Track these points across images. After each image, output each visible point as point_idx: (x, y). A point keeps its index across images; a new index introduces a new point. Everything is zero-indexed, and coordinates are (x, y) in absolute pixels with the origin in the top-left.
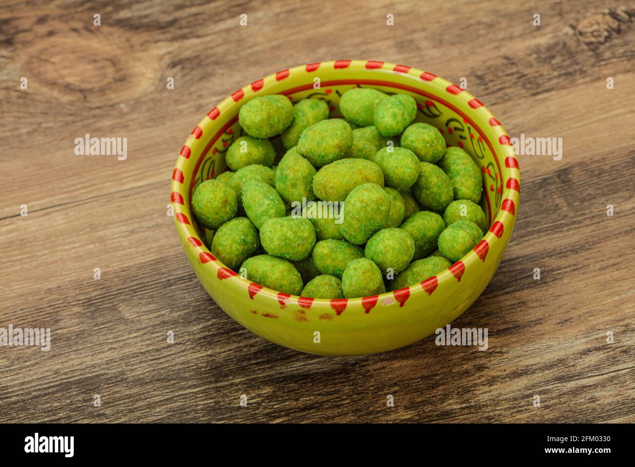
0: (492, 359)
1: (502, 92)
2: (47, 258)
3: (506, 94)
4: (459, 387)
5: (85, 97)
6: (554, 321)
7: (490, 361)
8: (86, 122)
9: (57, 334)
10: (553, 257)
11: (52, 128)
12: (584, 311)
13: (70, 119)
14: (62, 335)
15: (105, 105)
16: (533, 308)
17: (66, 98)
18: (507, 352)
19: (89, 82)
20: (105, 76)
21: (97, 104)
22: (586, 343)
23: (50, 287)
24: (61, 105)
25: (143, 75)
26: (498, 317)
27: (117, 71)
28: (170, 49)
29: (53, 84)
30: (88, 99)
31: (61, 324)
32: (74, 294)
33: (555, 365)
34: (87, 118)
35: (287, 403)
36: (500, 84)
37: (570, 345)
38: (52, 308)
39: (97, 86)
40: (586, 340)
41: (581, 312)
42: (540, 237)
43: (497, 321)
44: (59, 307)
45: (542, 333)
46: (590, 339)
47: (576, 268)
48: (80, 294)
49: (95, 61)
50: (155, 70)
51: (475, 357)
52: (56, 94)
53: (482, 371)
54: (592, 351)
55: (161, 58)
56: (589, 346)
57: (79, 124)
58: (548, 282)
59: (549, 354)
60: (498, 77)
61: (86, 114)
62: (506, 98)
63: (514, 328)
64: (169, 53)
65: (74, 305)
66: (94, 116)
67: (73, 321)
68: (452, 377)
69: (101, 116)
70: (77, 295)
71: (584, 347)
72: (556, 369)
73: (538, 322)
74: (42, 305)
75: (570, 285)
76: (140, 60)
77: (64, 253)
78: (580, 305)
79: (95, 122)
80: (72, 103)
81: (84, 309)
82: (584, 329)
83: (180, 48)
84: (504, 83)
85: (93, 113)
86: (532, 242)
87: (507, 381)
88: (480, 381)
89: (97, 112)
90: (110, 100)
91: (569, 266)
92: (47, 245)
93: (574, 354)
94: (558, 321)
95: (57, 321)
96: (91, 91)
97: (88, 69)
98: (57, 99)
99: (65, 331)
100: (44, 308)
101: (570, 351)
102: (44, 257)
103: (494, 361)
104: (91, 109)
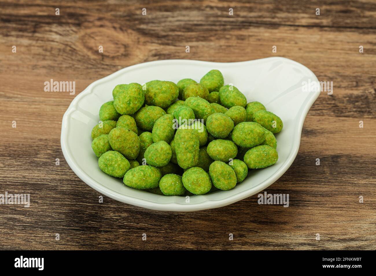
0: (250, 233)
1: (321, 111)
2: (48, 125)
3: (322, 113)
4: (226, 242)
5: (103, 59)
6: (293, 225)
7: (248, 234)
8: (97, 70)
9: (33, 160)
10: (309, 195)
11: (79, 68)
12: (312, 225)
13: (90, 66)
14: (36, 161)
15: (111, 65)
16: (285, 216)
17: (93, 57)
18: (260, 232)
19: (108, 52)
20: (118, 52)
21: (108, 63)
22: (305, 240)
23: (41, 138)
24: (89, 59)
25: (137, 56)
26: (264, 215)
27: (125, 51)
28: (158, 48)
29: (90, 49)
30: (104, 60)
31: (39, 156)
32: (52, 145)
33: (283, 245)
34: (99, 68)
35: (132, 224)
36: (322, 107)
37: (296, 238)
38: (37, 147)
39: (111, 55)
40: (306, 238)
41: (310, 225)
42: (307, 184)
43: (263, 217)
44: (41, 148)
45: (284, 229)
46: (308, 238)
47: (319, 204)
48: (55, 145)
49: (117, 44)
50: (145, 56)
51: (242, 230)
52: (89, 53)
53: (242, 237)
54: (306, 245)
55: (151, 51)
56: (306, 242)
57: (94, 70)
58: (300, 206)
59: (282, 240)
60: (322, 104)
61: (99, 66)
62: (322, 114)
63: (270, 222)
64: (156, 50)
65: (49, 150)
66: (103, 68)
67: (45, 156)
68: (224, 236)
69: (107, 69)
70: (53, 145)
71: (303, 242)
72: (282, 248)
73: (285, 223)
74: (34, 145)
75: (311, 211)
76: (139, 49)
77: (57, 125)
78: (311, 221)
79: (102, 71)
80: (95, 60)
81: (53, 153)
82: (307, 233)
83: (163, 49)
84: (324, 107)
85: (103, 66)
86: (301, 185)
87: (253, 246)
88: (238, 242)
89: (105, 67)
90: (115, 63)
91: (315, 202)
92: (51, 119)
93: (295, 243)
94: (295, 226)
95: (37, 154)
96: (108, 57)
97: (112, 46)
98: (88, 56)
99: (38, 159)
100: (34, 147)
101: (294, 241)
102: (46, 124)
103: (251, 235)
104: (103, 64)
